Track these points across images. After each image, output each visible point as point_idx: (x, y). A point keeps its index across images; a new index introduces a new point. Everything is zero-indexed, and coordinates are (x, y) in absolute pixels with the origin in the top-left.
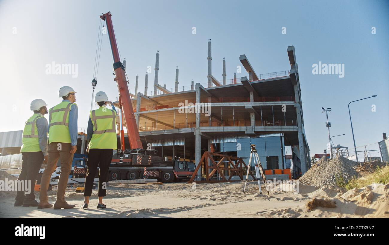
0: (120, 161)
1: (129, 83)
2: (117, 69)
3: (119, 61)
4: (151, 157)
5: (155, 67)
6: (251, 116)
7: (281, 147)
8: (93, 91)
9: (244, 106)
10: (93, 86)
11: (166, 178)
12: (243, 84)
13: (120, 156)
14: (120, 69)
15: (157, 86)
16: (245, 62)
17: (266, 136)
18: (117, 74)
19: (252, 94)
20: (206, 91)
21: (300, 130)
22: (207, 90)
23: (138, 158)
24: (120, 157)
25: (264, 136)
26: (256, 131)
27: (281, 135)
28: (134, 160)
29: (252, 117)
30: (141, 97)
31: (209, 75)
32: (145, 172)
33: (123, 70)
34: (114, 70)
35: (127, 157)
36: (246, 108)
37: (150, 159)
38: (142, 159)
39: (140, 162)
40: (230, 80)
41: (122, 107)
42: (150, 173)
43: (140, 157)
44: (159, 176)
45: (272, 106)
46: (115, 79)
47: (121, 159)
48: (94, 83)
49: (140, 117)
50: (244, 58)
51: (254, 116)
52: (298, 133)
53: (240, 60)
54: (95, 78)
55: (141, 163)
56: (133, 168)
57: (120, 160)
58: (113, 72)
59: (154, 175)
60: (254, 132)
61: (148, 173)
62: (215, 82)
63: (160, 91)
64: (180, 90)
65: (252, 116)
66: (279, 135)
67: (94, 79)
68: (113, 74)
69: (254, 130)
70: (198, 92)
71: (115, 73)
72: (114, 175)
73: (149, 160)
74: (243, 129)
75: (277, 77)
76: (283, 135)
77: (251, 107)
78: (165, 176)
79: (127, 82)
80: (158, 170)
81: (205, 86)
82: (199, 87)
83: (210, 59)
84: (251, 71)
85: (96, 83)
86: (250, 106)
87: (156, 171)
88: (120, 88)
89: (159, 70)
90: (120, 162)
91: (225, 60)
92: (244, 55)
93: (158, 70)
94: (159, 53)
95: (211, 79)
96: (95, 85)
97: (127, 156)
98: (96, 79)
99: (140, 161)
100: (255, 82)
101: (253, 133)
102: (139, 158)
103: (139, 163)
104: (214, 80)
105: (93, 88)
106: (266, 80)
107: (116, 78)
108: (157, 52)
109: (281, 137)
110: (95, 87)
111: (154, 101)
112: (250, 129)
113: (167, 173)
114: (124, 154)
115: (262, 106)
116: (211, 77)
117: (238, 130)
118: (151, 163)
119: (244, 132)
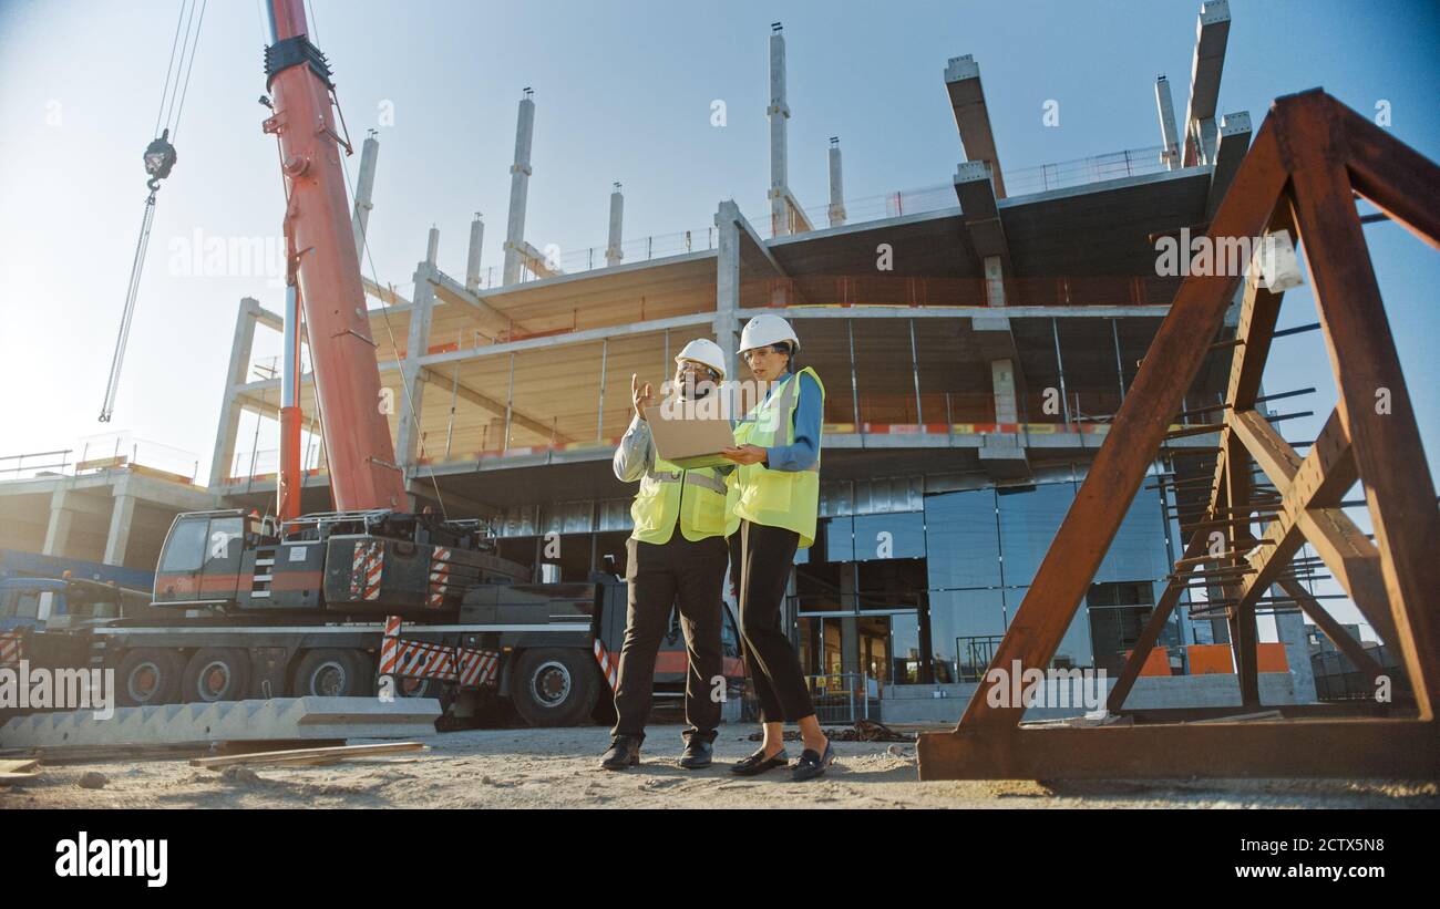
0: (259, 586)
1: (349, 150)
2: (284, 75)
4: (447, 555)
5: (512, 163)
6: (996, 377)
7: (1163, 532)
8: (151, 201)
9: (970, 320)
10: (151, 171)
11: (543, 695)
12: (962, 210)
13: (259, 558)
15: (517, 249)
18: (285, 99)
19: (999, 271)
20: (765, 250)
22: (770, 248)
23: (358, 562)
24: (260, 562)
25: (1071, 479)
26: (1033, 445)
27: (1162, 471)
28: (335, 572)
29: (1003, 384)
30: (436, 284)
31: (774, 184)
32: (388, 647)
33: (324, 87)
34: (265, 79)
35: (303, 558)
36: (977, 326)
37: (440, 567)
38: (385, 567)
39: (373, 588)
40: (888, 198)
41: (300, 273)
42: (433, 660)
43: (375, 555)
44: (498, 678)
45: (1110, 319)
46: (270, 126)
47: (261, 570)
48: (156, 160)
49: (429, 387)
50: (964, 75)
51: (1009, 376)
53: (949, 85)
54: (166, 132)
55: (375, 595)
56: (331, 628)
57: (258, 578)
58: (266, 94)
59: (458, 674)
61: (415, 660)
62: (801, 222)
64: (633, 255)
65: (1003, 376)
66: (1148, 470)
67: (160, 136)
68: (264, 100)
69: (1022, 442)
70: (730, 245)
71: (271, 98)
72: (216, 672)
73: (434, 577)
74: (965, 435)
75: (1135, 173)
76: (1167, 467)
77: (1006, 326)
78: (539, 684)
79: (343, 144)
80: (491, 641)
81: (764, 233)
82: (731, 222)
83: (779, 111)
85: (171, 158)
86: (1000, 320)
87: (476, 646)
88: (292, 163)
89: (530, 178)
90: (255, 594)
91: (841, 149)
92: (969, 57)
93: (528, 174)
94: (534, 97)
95: (786, 205)
96: (163, 172)
97: (298, 553)
98: (169, 139)
99: (374, 579)
101: (1022, 455)
102: (366, 561)
103: (365, 593)
104: (797, 212)
105: (150, 183)
107: (274, 120)
108: (524, 96)
109: (1163, 479)
110: (161, 181)
111: (503, 315)
112: (1006, 435)
113: (548, 664)
114: (284, 543)
115: (1060, 320)
116: (786, 197)
117: (941, 441)
118: (446, 597)
119: (975, 450)
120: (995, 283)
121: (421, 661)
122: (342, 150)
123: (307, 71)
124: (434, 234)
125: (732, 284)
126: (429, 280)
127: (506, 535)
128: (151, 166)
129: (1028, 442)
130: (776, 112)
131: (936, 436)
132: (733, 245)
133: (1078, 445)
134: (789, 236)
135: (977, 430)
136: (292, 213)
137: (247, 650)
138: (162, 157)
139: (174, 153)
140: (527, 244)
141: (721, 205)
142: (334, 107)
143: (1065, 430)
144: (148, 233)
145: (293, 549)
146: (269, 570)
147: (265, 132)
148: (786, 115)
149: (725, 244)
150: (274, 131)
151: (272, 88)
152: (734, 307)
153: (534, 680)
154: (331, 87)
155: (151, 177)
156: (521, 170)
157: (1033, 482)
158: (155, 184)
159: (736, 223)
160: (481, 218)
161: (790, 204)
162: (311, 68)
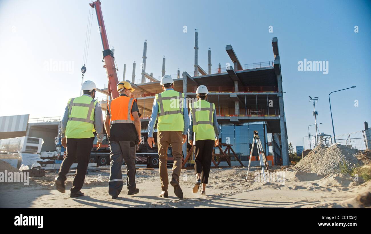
1: (118, 70)
2: (106, 57)
3: (108, 49)
5: (143, 56)
6: (236, 105)
7: (263, 134)
8: (83, 78)
9: (229, 95)
10: (82, 72)
11: (154, 163)
12: (228, 74)
14: (109, 56)
15: (144, 74)
16: (230, 52)
17: (249, 124)
18: (106, 61)
19: (237, 84)
21: (282, 119)
22: (193, 79)
25: (248, 124)
26: (240, 118)
27: (264, 123)
29: (237, 106)
31: (195, 64)
34: (103, 57)
36: (231, 96)
40: (216, 69)
41: (111, 94)
42: (139, 158)
44: (147, 160)
45: (256, 95)
46: (104, 67)
48: (83, 70)
50: (229, 49)
51: (238, 104)
52: (281, 121)
53: (226, 50)
58: (103, 60)
59: (142, 160)
60: (239, 119)
62: (201, 71)
63: (147, 79)
65: (237, 105)
66: (262, 123)
67: (83, 66)
68: (103, 61)
69: (238, 118)
70: (185, 80)
72: (103, 160)
74: (228, 117)
75: (262, 67)
76: (265, 123)
77: (236, 96)
78: (153, 162)
80: (146, 155)
81: (192, 75)
83: (196, 48)
84: (236, 61)
85: (85, 70)
86: (235, 95)
87: (144, 156)
88: (109, 75)
91: (211, 50)
92: (230, 45)
93: (146, 58)
94: (147, 42)
96: (84, 72)
98: (85, 66)
100: (240, 71)
101: (238, 120)
104: (200, 69)
105: (82, 74)
106: (251, 70)
107: (105, 66)
108: (145, 41)
109: (264, 125)
110: (84, 74)
111: (142, 89)
112: (235, 117)
113: (155, 159)
115: (246, 95)
116: (197, 67)
117: (223, 118)
118: (139, 149)
119: (229, 120)
120: (236, 86)
122: (116, 70)
123: (110, 56)
124: (125, 65)
125: (185, 88)
127: (143, 132)
129: (239, 118)
131: (222, 117)
133: (248, 119)
134: (197, 76)
135: (230, 116)
136: (110, 83)
139: (86, 69)
140: (146, 73)
141: (184, 72)
142: (114, 61)
143: (246, 116)
152: (186, 93)
153: (153, 161)
154: (114, 58)
157: (241, 125)
159: (186, 76)
160: (135, 62)
161: (198, 67)
162: (111, 56)
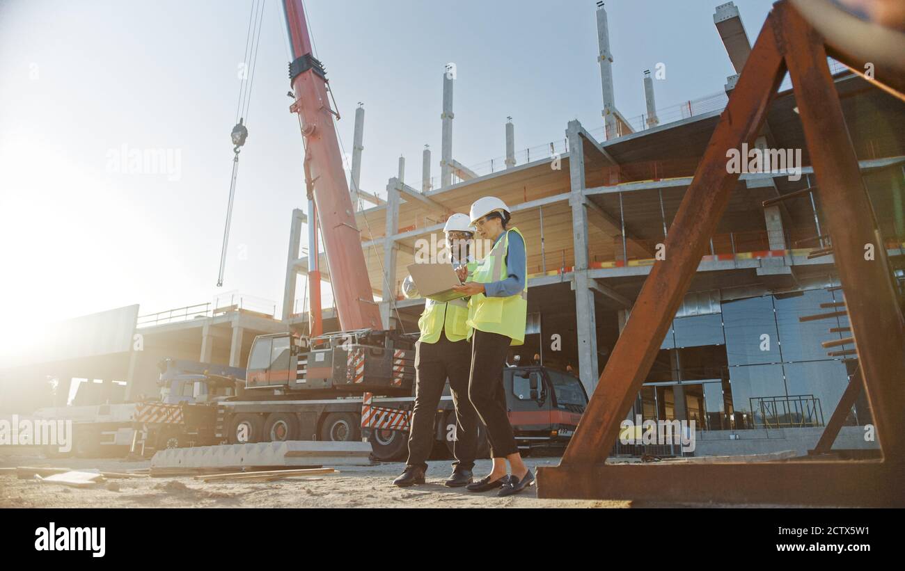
0: (300, 376)
1: (339, 118)
2: (300, 78)
3: (307, 53)
4: (402, 355)
5: (442, 112)
6: (768, 219)
8: (236, 159)
9: (745, 181)
10: (235, 143)
13: (299, 360)
14: (310, 75)
15: (449, 165)
18: (299, 91)
20: (602, 151)
22: (605, 148)
23: (350, 360)
24: (300, 363)
26: (798, 263)
28: (338, 367)
29: (773, 223)
30: (400, 191)
31: (605, 106)
32: (365, 411)
33: (322, 81)
34: (290, 82)
35: (322, 359)
36: (750, 185)
37: (398, 362)
38: (365, 363)
39: (359, 376)
40: (682, 106)
41: (314, 192)
42: (393, 419)
43: (359, 356)
46: (294, 109)
47: (301, 367)
48: (237, 136)
49: (400, 253)
50: (728, 16)
51: (777, 217)
53: (717, 26)
54: (242, 119)
55: (360, 380)
56: (340, 400)
57: (300, 372)
58: (291, 90)
60: (791, 267)
61: (382, 418)
62: (626, 128)
64: (520, 161)
65: (773, 218)
67: (238, 122)
68: (290, 94)
69: (789, 262)
70: (576, 149)
71: (294, 92)
72: (280, 427)
73: (395, 368)
74: (746, 260)
77: (771, 183)
79: (335, 113)
81: (600, 137)
82: (577, 134)
83: (606, 58)
85: (245, 134)
86: (767, 179)
88: (307, 128)
89: (453, 120)
90: (298, 381)
91: (652, 78)
92: (731, 4)
93: (452, 118)
95: (615, 120)
96: (241, 142)
97: (320, 357)
98: (244, 124)
99: (360, 371)
101: (788, 271)
102: (355, 360)
103: (355, 379)
104: (623, 123)
105: (235, 150)
107: (295, 105)
110: (241, 147)
112: (776, 258)
114: (312, 351)
115: (811, 175)
116: (614, 114)
117: (728, 265)
118: (403, 380)
119: (754, 270)
121: (386, 419)
122: (334, 117)
123: (312, 74)
124: (402, 161)
125: (579, 173)
126: (396, 189)
128: (235, 140)
129: (793, 261)
130: (604, 59)
131: (726, 262)
132: (579, 148)
134: (618, 138)
135: (754, 257)
136: (308, 157)
137: (295, 414)
138: (240, 134)
139: (246, 131)
140: (455, 161)
141: (569, 123)
142: (328, 93)
144: (235, 178)
145: (317, 354)
146: (305, 367)
147: (291, 112)
148: (611, 60)
149: (574, 149)
150: (296, 111)
151: (294, 86)
152: (582, 189)
154: (326, 81)
155: (235, 146)
156: (448, 116)
157: (800, 289)
158: (238, 150)
159: (580, 134)
160: (429, 149)
161: (618, 118)
162: (314, 72)
